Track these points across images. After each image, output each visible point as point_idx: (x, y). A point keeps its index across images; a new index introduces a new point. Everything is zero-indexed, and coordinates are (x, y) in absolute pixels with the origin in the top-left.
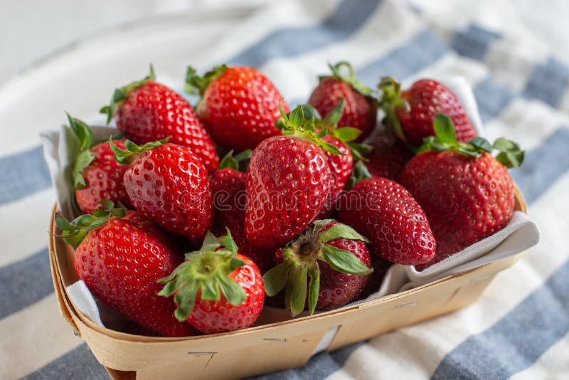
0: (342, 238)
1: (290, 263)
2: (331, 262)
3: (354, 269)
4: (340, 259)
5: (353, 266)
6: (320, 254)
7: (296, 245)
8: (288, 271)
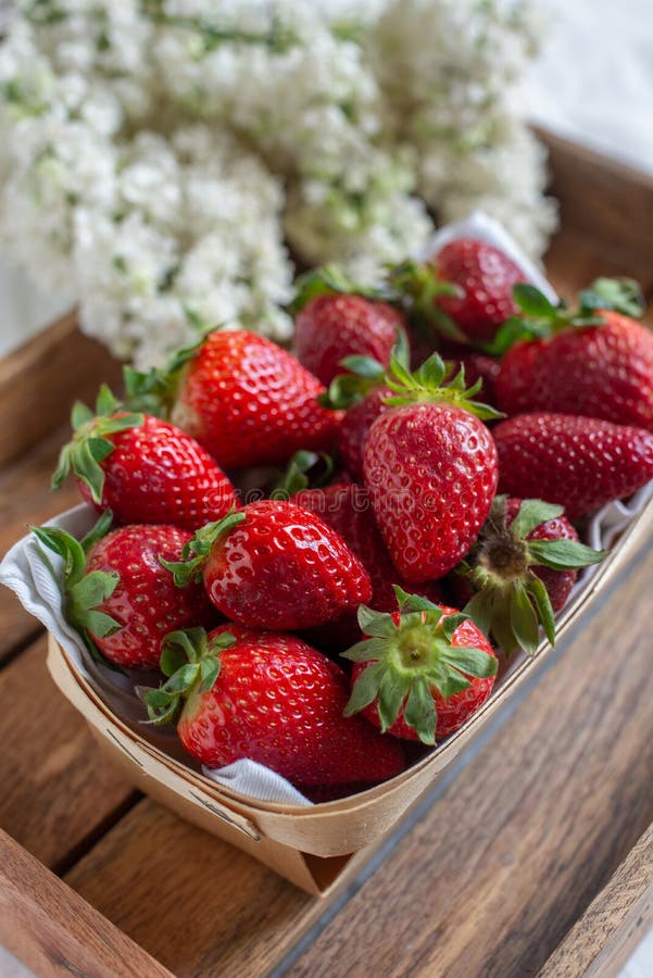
0: (544, 522)
1: (491, 587)
2: (549, 561)
3: (582, 560)
4: (557, 552)
5: (580, 556)
6: (529, 556)
7: (483, 558)
8: (490, 599)
